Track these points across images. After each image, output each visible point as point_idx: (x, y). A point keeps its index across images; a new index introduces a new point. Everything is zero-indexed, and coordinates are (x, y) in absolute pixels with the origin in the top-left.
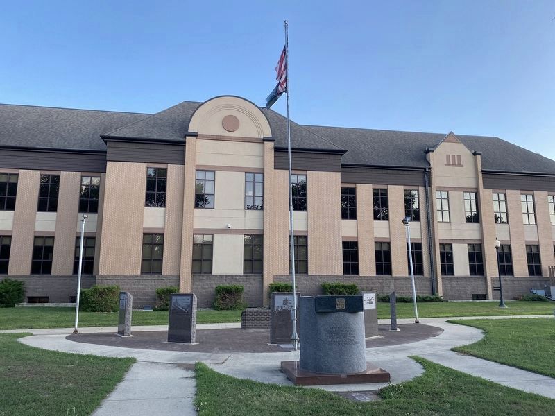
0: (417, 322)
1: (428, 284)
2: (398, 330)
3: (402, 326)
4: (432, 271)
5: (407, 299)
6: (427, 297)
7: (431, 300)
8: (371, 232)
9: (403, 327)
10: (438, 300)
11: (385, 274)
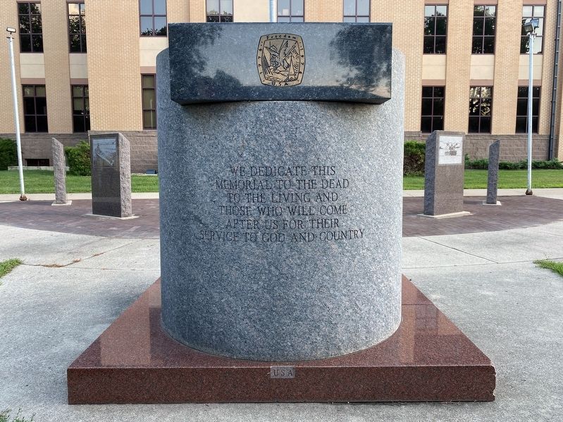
0: (529, 193)
1: (544, 145)
2: (499, 203)
3: (505, 199)
4: (552, 126)
5: (511, 165)
6: (541, 163)
7: (546, 167)
8: (467, 73)
9: (507, 200)
10: (556, 166)
11: (482, 131)
